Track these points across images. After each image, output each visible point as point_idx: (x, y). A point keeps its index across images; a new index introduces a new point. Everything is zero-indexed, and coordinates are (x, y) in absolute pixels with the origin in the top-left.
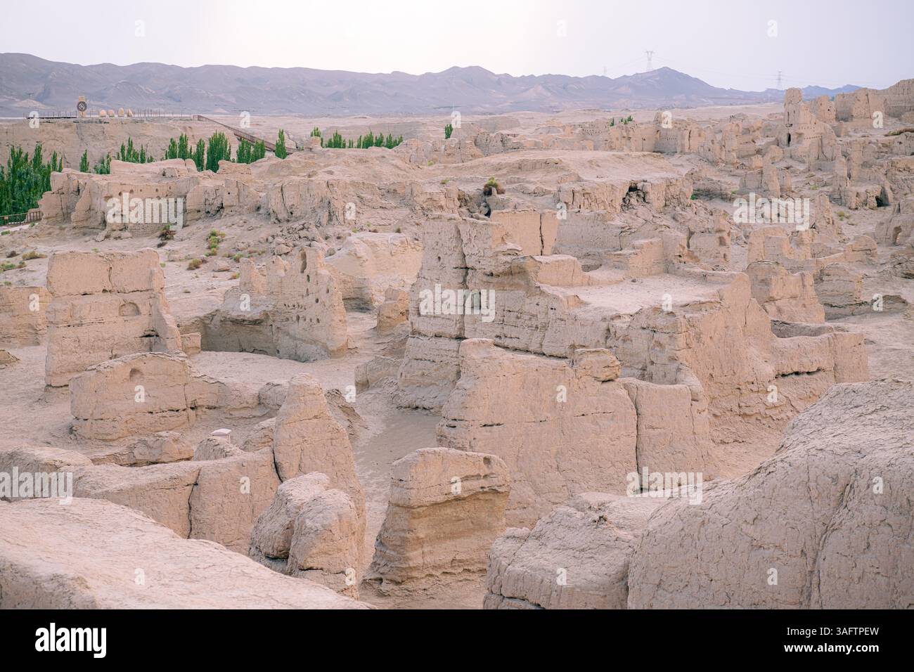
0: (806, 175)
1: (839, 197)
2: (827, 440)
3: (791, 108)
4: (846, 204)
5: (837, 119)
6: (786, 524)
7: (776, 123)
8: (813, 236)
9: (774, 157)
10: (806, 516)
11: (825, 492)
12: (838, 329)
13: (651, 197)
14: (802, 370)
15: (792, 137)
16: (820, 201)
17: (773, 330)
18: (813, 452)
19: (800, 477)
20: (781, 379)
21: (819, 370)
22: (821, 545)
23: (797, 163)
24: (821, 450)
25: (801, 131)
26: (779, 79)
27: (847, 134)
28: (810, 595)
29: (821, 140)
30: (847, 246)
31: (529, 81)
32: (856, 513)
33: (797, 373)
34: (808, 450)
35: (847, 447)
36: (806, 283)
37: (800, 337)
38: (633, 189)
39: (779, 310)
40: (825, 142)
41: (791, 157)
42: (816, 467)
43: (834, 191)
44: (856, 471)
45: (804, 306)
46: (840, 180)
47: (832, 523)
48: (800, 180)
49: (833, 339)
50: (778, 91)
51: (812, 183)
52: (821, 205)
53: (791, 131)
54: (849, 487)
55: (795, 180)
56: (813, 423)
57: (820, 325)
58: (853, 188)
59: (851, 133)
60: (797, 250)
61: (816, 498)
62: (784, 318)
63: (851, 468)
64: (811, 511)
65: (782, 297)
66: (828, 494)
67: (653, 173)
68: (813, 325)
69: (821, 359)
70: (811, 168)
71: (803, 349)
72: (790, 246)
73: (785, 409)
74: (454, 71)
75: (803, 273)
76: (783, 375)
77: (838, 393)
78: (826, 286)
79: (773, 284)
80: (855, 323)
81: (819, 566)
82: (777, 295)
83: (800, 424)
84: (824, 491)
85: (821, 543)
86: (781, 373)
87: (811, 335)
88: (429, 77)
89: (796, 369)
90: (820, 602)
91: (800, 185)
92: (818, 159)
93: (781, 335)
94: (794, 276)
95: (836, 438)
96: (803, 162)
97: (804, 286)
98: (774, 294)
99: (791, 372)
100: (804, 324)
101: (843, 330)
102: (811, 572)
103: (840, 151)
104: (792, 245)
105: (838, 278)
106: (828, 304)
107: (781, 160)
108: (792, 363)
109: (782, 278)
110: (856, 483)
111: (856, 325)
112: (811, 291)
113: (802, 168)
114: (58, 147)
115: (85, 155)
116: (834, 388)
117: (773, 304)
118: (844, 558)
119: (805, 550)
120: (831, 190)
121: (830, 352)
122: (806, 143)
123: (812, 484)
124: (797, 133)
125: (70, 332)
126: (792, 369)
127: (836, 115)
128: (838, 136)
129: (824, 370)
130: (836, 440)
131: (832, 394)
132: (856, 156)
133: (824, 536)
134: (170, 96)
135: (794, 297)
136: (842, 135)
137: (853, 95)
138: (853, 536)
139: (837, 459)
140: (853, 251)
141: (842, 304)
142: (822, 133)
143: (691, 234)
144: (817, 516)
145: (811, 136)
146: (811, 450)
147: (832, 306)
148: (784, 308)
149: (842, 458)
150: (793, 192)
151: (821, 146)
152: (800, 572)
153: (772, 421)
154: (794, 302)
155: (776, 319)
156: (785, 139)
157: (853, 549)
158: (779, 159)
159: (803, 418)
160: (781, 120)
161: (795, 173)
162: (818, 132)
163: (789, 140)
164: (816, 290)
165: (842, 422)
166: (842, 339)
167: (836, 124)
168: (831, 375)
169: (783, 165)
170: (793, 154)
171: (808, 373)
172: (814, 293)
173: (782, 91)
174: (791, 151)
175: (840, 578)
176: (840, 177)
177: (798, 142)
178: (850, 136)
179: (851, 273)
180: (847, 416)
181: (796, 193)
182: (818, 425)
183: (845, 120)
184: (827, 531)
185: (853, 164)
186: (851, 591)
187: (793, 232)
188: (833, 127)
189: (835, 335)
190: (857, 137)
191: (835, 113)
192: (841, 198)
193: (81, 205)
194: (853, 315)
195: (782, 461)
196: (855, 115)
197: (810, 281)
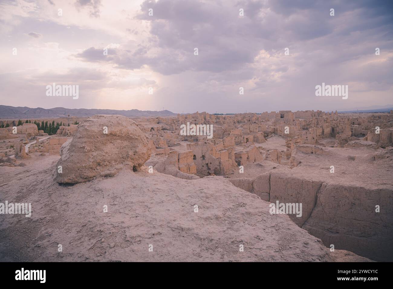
13: (155, 129)
21: (163, 154)
31: (145, 112)
37: (161, 149)
38: (152, 128)
39: (161, 146)
67: (155, 126)
68: (165, 147)
74: (133, 110)
87: (164, 149)
88: (129, 111)
93: (158, 149)
98: (160, 143)
99: (159, 154)
100: (163, 147)
114: (65, 122)
115: (69, 124)
125: (52, 150)
134: (86, 114)
135: (163, 144)
143: (153, 135)
193: (64, 131)
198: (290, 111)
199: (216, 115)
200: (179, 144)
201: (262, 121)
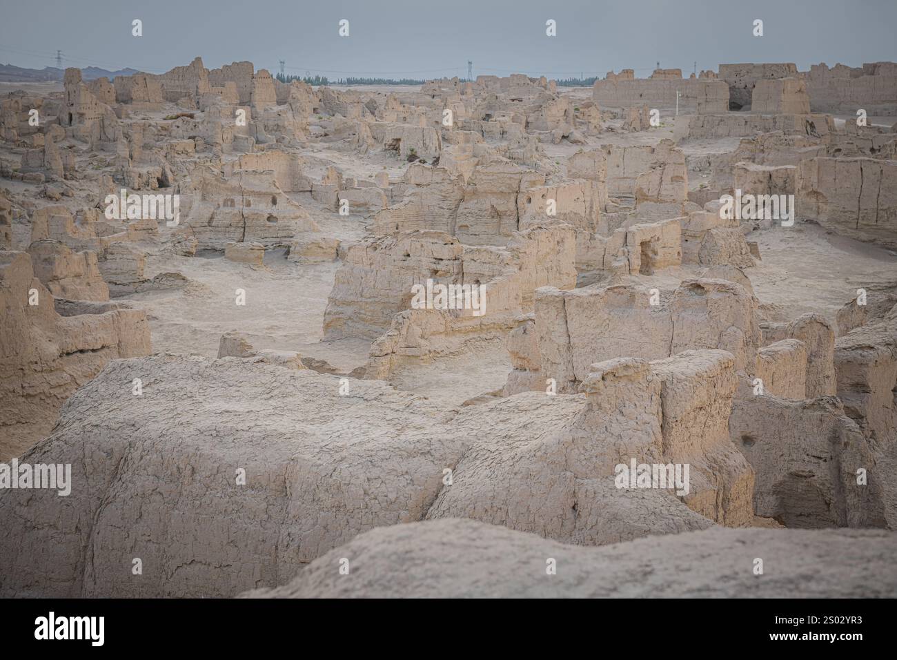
0: (90, 154)
1: (122, 177)
2: (102, 416)
3: (71, 87)
4: (129, 184)
5: (117, 100)
6: (61, 502)
7: (57, 102)
8: (97, 215)
9: (56, 137)
10: (80, 492)
11: (101, 467)
12: (122, 306)
14: (87, 347)
15: (73, 116)
16: (103, 182)
17: (57, 309)
18: (89, 428)
19: (76, 454)
20: (65, 358)
21: (103, 347)
22: (95, 519)
23: (80, 143)
24: (97, 426)
25: (82, 111)
26: (59, 58)
27: (128, 116)
28: (83, 570)
29: (103, 120)
30: (130, 226)
32: (130, 485)
33: (82, 351)
34: (84, 426)
35: (122, 421)
36: (90, 262)
37: (84, 316)
39: (64, 289)
40: (107, 122)
41: (73, 136)
42: (91, 443)
43: (117, 171)
44: (130, 444)
45: (88, 284)
46: (123, 161)
47: (105, 498)
48: (84, 159)
49: (117, 316)
50: (59, 69)
51: (95, 163)
52: (104, 185)
53: (73, 110)
54: (123, 459)
55: (78, 159)
56: (90, 400)
57: (104, 303)
58: (135, 169)
59: (131, 116)
60: (82, 229)
61: (91, 474)
62: (69, 297)
63: (125, 441)
64: (86, 486)
65: (66, 277)
66: (103, 468)
68: (97, 303)
69: (105, 336)
70: (94, 149)
71: (87, 326)
72: (74, 225)
73: (69, 387)
75: (86, 252)
76: (68, 354)
77: (114, 369)
78: (109, 264)
79: (57, 263)
80: (138, 300)
81: (93, 540)
82: (61, 274)
83: (77, 402)
84: (99, 466)
85: (96, 517)
86: (65, 352)
87: (95, 314)
89: (80, 347)
90: (93, 575)
91: (83, 165)
92: (100, 139)
93: (65, 313)
94: (77, 255)
95: (111, 413)
96: (86, 142)
97: (88, 265)
98: (58, 273)
99: (75, 350)
100: (89, 302)
101: (127, 307)
102: (86, 547)
103: (121, 132)
104: (77, 224)
105: (121, 256)
106: (113, 282)
107: (63, 140)
108: (76, 341)
109: (65, 257)
110: (130, 456)
111: (139, 302)
112: (95, 270)
113: (85, 147)
116: (110, 364)
117: (57, 283)
118: (118, 529)
119: (79, 526)
120: (114, 170)
121: (114, 329)
122: (88, 123)
123: (88, 460)
124: (78, 113)
126: (76, 347)
127: (116, 97)
128: (120, 118)
129: (108, 347)
130: (111, 415)
131: (107, 370)
132: (136, 137)
133: (99, 510)
135: (78, 276)
136: (123, 117)
137: (132, 78)
138: (126, 507)
139: (112, 434)
140: (136, 230)
141: (125, 282)
142: (103, 115)
144: (92, 491)
145: (93, 117)
146: (87, 427)
147: (116, 284)
148: (69, 287)
149: (117, 432)
150: (76, 171)
151: (103, 127)
152: (75, 548)
153: (56, 400)
154: (78, 281)
155: (59, 298)
156: (67, 118)
157: (127, 520)
158: (61, 139)
159: (80, 395)
160: (62, 99)
161: (77, 152)
162: (100, 112)
163: (71, 119)
164: (100, 268)
165: (117, 397)
166: (125, 316)
167: (116, 106)
168: (115, 351)
169: (66, 144)
170: (75, 134)
171: (93, 351)
172: (98, 271)
173: (63, 70)
174: (73, 130)
175: (113, 549)
176: (122, 158)
177: (80, 122)
178: (131, 119)
179: (134, 251)
180: (122, 391)
181: (80, 173)
182: (94, 401)
183: (125, 102)
184: (101, 505)
185: (134, 145)
186: (123, 561)
187: (77, 212)
188: (114, 109)
189: (119, 312)
190: (138, 119)
191: (115, 95)
192: (124, 179)
194: (136, 292)
195: (58, 439)
196: (134, 98)
197: (93, 259)
198: (789, 68)
199: (315, 88)
200: (177, 276)
201: (611, 129)
